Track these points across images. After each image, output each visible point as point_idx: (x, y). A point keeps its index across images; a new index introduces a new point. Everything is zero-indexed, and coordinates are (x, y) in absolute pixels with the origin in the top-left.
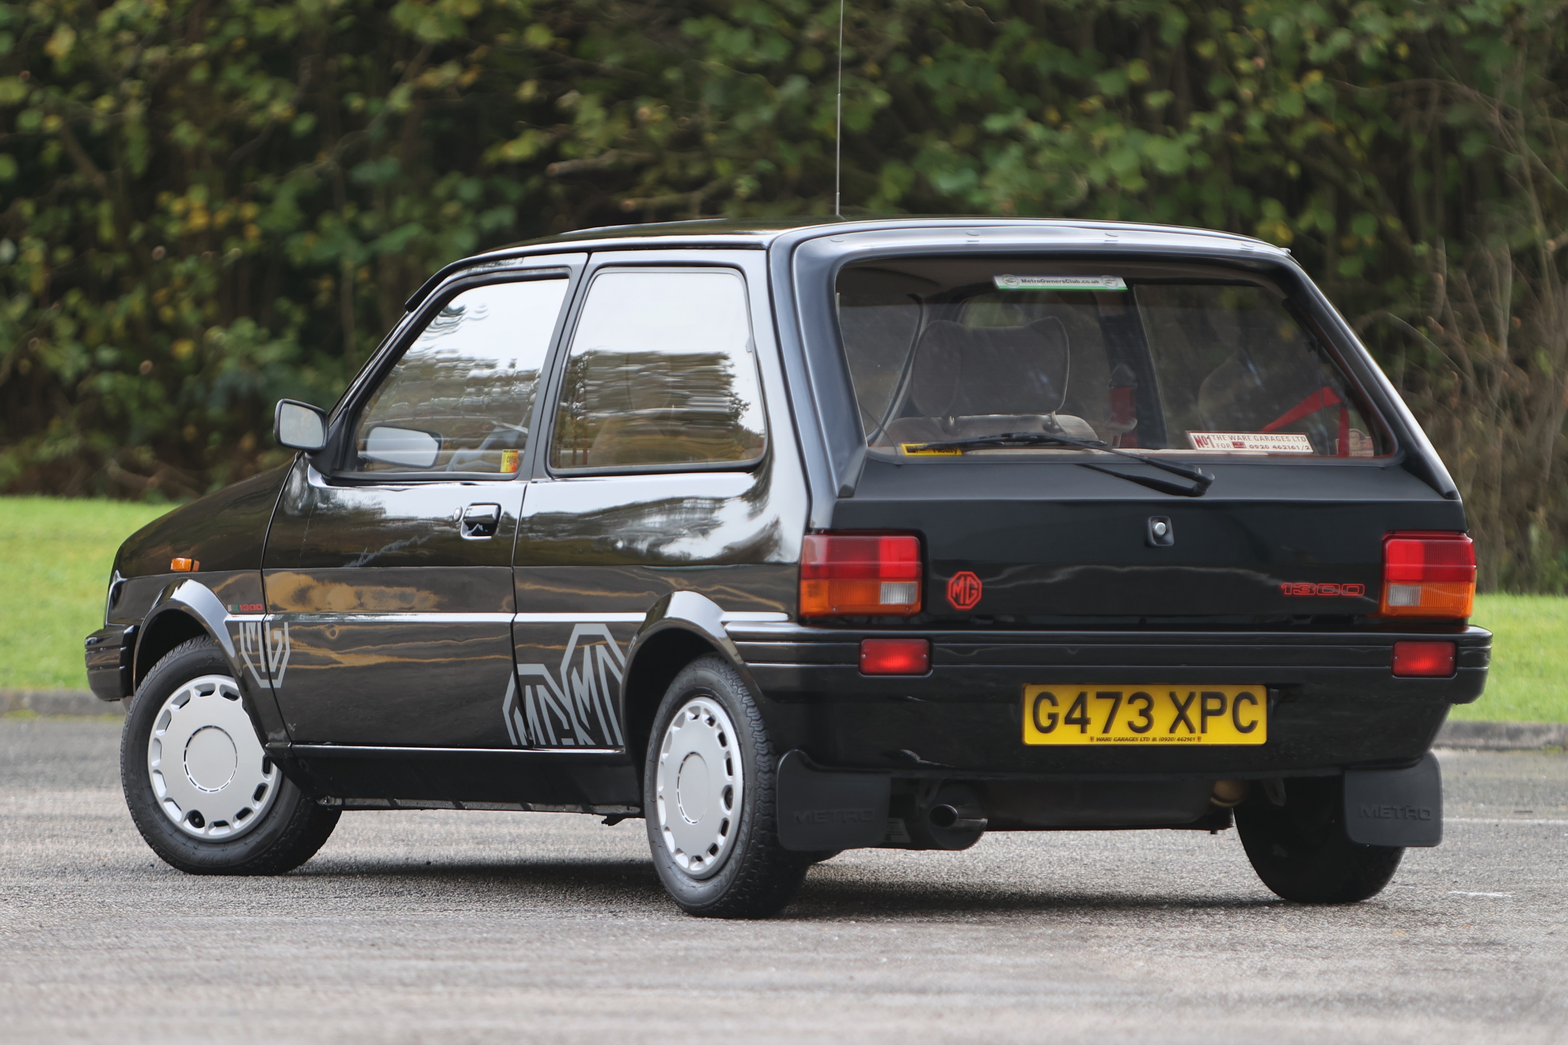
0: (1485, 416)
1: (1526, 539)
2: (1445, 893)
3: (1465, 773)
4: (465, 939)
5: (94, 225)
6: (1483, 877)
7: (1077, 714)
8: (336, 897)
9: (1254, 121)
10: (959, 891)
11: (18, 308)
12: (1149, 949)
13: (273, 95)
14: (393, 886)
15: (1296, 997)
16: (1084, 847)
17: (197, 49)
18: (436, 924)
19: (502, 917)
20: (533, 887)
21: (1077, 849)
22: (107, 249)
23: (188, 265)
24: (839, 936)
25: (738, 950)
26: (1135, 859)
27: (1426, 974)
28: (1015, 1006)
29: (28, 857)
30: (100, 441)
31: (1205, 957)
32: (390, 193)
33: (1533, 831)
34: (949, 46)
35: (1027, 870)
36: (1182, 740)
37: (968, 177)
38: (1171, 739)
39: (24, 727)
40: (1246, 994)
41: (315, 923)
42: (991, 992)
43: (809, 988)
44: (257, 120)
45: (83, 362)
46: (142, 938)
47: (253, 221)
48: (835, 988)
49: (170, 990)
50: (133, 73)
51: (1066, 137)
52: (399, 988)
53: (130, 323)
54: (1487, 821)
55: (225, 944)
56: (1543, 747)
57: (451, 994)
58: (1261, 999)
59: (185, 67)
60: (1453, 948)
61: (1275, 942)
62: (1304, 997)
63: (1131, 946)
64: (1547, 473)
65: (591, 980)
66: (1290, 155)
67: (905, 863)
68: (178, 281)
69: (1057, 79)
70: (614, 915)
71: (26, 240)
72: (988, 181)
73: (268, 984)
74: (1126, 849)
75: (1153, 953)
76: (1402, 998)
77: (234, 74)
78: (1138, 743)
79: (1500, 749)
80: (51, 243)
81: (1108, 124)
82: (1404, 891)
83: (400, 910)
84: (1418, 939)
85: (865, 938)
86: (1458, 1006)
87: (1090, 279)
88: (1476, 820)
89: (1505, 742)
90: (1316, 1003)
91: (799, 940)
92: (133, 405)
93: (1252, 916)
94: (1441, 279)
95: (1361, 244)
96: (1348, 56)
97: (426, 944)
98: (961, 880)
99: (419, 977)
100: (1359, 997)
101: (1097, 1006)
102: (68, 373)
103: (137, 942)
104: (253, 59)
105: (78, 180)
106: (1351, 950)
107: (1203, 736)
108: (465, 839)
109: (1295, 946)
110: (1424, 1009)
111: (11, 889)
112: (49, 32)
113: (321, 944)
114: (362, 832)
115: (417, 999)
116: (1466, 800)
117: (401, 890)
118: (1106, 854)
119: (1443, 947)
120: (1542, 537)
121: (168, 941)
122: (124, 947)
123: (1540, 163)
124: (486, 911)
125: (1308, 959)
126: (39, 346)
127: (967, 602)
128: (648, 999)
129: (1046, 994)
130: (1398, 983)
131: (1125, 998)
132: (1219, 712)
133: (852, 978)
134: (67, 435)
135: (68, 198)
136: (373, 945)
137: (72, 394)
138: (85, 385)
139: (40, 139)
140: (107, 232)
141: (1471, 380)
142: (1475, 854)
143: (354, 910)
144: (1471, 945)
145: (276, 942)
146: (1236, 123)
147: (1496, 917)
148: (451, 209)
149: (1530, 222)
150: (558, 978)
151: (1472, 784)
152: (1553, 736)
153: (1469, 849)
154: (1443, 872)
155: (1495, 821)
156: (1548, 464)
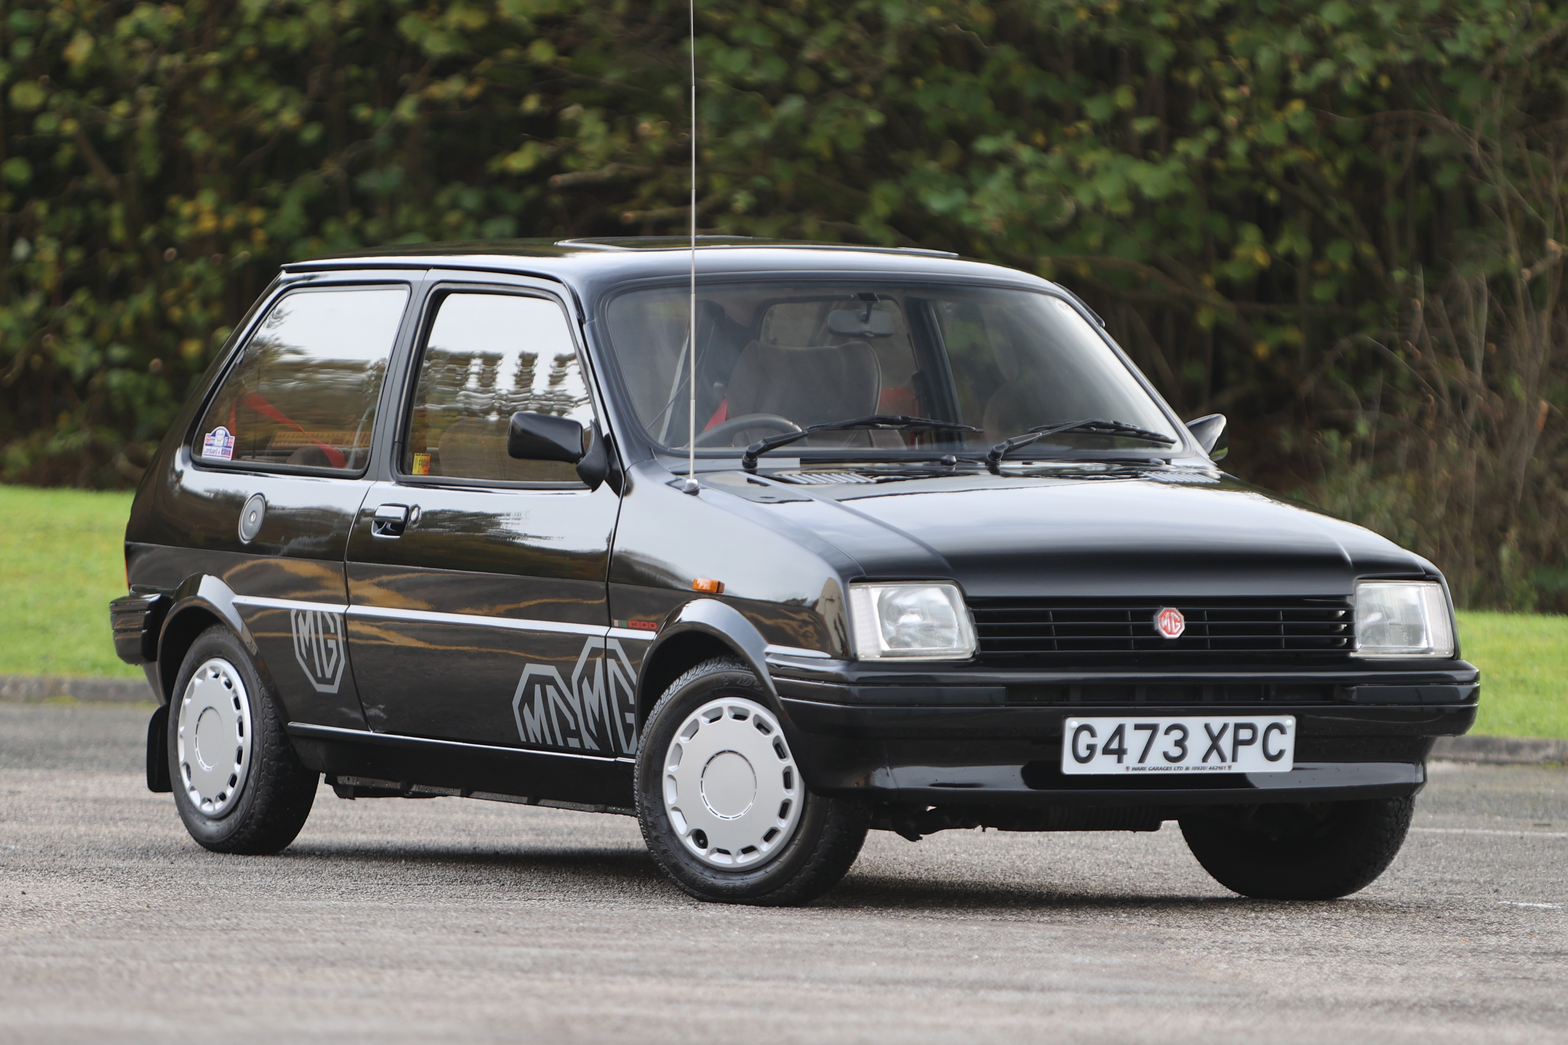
0: (1460, 437)
1: (1497, 561)
2: (1495, 903)
3: (1475, 786)
4: (563, 928)
5: (106, 226)
6: (1526, 888)
8: (419, 885)
9: (1238, 148)
10: (1021, 892)
11: (31, 305)
12: (1227, 952)
13: (283, 104)
14: (469, 874)
15: (1390, 1001)
16: (1126, 851)
17: (213, 58)
18: (528, 913)
19: (587, 907)
20: (606, 879)
21: (1120, 852)
22: (117, 249)
23: (198, 267)
24: (924, 932)
25: (831, 945)
26: (1179, 863)
27: (1507, 982)
28: (1120, 1005)
29: (107, 838)
30: (108, 437)
31: (1284, 961)
32: (393, 201)
33: (1558, 844)
34: (941, 69)
35: (1078, 872)
37: (959, 197)
39: (68, 712)
40: (1340, 998)
41: (411, 909)
42: (1093, 991)
43: (916, 982)
44: (266, 127)
45: (95, 359)
46: (252, 921)
47: (261, 225)
48: (941, 984)
49: (300, 971)
50: (149, 79)
51: (1056, 159)
52: (518, 974)
53: (139, 321)
54: (1511, 833)
55: (334, 927)
56: (1542, 762)
57: (572, 981)
58: (1356, 1003)
59: (196, 75)
60: (1523, 957)
61: (1347, 948)
62: (1398, 1003)
63: (1208, 949)
64: (1519, 495)
65: (703, 971)
66: (1271, 182)
67: (957, 863)
68: (186, 281)
69: (1043, 104)
70: (695, 908)
71: (41, 239)
72: (977, 200)
73: (392, 967)
74: (1167, 853)
75: (1232, 955)
76: (1494, 1006)
77: (245, 83)
79: (1500, 763)
80: (65, 242)
81: (1094, 148)
82: (1453, 900)
83: (486, 898)
84: (1485, 948)
85: (949, 936)
86: (1550, 1014)
88: (1499, 832)
89: (1505, 757)
90: (1410, 1008)
91: (886, 935)
92: (139, 401)
93: (1314, 921)
94: (1419, 304)
95: (1334, 268)
96: (1331, 86)
97: (527, 932)
98: (1017, 880)
99: (535, 964)
100: (1452, 1002)
101: (1199, 1006)
102: (80, 369)
103: (249, 924)
104: (263, 68)
105: (91, 182)
106: (1423, 956)
108: (524, 830)
109: (1368, 952)
110: (1517, 1016)
111: (104, 869)
112: (67, 38)
113: (427, 930)
114: (422, 821)
115: (540, 985)
116: (1482, 812)
117: (479, 878)
118: (1150, 857)
119: (1513, 956)
120: (1513, 557)
121: (278, 923)
122: (237, 928)
123: (1516, 193)
124: (569, 901)
125: (1384, 965)
126: (50, 342)
128: (764, 989)
129: (1146, 993)
130: (1483, 990)
131: (1224, 999)
133: (951, 974)
134: (76, 429)
135: (82, 199)
136: (477, 932)
137: (83, 389)
138: (97, 381)
139: (56, 141)
140: (118, 233)
141: (1447, 404)
142: (1509, 865)
143: (442, 897)
144: (1539, 954)
145: (383, 927)
146: (1218, 150)
147: (1554, 928)
148: (453, 218)
149: (1505, 251)
150: (669, 967)
151: (1484, 797)
152: (1551, 751)
153: (1502, 861)
154: (1485, 882)
155: (1518, 833)
156: (1520, 486)
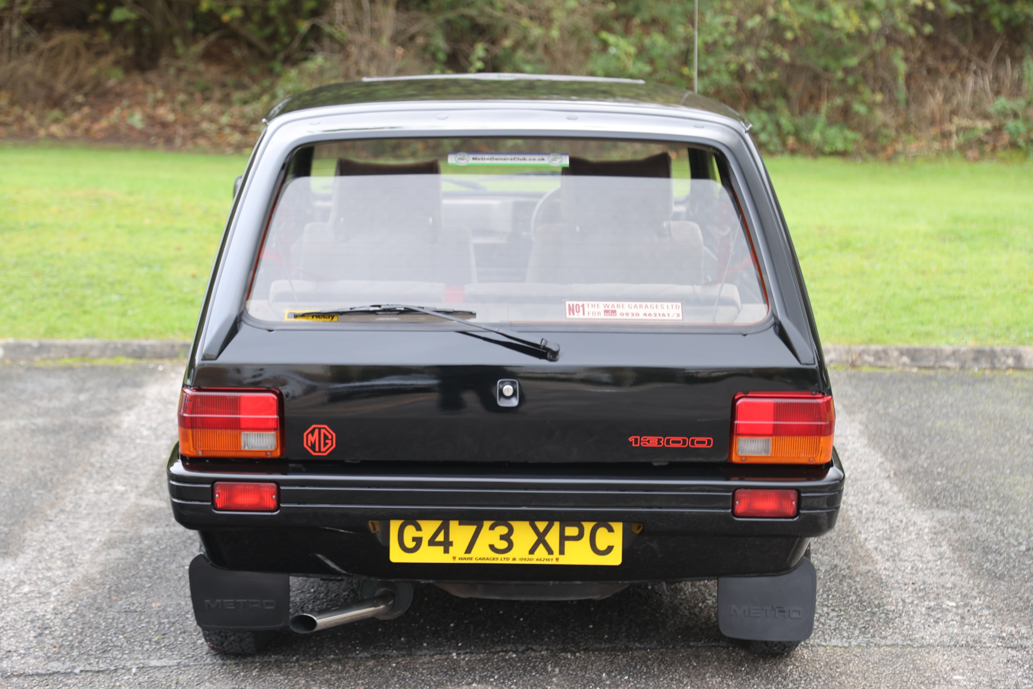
7: (440, 538)
36: (540, 560)
38: (531, 559)
78: (499, 562)
87: (537, 157)
107: (561, 557)
127: (323, 449)
132: (579, 537)
